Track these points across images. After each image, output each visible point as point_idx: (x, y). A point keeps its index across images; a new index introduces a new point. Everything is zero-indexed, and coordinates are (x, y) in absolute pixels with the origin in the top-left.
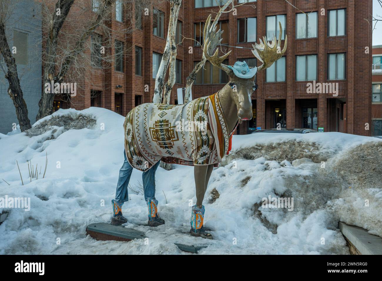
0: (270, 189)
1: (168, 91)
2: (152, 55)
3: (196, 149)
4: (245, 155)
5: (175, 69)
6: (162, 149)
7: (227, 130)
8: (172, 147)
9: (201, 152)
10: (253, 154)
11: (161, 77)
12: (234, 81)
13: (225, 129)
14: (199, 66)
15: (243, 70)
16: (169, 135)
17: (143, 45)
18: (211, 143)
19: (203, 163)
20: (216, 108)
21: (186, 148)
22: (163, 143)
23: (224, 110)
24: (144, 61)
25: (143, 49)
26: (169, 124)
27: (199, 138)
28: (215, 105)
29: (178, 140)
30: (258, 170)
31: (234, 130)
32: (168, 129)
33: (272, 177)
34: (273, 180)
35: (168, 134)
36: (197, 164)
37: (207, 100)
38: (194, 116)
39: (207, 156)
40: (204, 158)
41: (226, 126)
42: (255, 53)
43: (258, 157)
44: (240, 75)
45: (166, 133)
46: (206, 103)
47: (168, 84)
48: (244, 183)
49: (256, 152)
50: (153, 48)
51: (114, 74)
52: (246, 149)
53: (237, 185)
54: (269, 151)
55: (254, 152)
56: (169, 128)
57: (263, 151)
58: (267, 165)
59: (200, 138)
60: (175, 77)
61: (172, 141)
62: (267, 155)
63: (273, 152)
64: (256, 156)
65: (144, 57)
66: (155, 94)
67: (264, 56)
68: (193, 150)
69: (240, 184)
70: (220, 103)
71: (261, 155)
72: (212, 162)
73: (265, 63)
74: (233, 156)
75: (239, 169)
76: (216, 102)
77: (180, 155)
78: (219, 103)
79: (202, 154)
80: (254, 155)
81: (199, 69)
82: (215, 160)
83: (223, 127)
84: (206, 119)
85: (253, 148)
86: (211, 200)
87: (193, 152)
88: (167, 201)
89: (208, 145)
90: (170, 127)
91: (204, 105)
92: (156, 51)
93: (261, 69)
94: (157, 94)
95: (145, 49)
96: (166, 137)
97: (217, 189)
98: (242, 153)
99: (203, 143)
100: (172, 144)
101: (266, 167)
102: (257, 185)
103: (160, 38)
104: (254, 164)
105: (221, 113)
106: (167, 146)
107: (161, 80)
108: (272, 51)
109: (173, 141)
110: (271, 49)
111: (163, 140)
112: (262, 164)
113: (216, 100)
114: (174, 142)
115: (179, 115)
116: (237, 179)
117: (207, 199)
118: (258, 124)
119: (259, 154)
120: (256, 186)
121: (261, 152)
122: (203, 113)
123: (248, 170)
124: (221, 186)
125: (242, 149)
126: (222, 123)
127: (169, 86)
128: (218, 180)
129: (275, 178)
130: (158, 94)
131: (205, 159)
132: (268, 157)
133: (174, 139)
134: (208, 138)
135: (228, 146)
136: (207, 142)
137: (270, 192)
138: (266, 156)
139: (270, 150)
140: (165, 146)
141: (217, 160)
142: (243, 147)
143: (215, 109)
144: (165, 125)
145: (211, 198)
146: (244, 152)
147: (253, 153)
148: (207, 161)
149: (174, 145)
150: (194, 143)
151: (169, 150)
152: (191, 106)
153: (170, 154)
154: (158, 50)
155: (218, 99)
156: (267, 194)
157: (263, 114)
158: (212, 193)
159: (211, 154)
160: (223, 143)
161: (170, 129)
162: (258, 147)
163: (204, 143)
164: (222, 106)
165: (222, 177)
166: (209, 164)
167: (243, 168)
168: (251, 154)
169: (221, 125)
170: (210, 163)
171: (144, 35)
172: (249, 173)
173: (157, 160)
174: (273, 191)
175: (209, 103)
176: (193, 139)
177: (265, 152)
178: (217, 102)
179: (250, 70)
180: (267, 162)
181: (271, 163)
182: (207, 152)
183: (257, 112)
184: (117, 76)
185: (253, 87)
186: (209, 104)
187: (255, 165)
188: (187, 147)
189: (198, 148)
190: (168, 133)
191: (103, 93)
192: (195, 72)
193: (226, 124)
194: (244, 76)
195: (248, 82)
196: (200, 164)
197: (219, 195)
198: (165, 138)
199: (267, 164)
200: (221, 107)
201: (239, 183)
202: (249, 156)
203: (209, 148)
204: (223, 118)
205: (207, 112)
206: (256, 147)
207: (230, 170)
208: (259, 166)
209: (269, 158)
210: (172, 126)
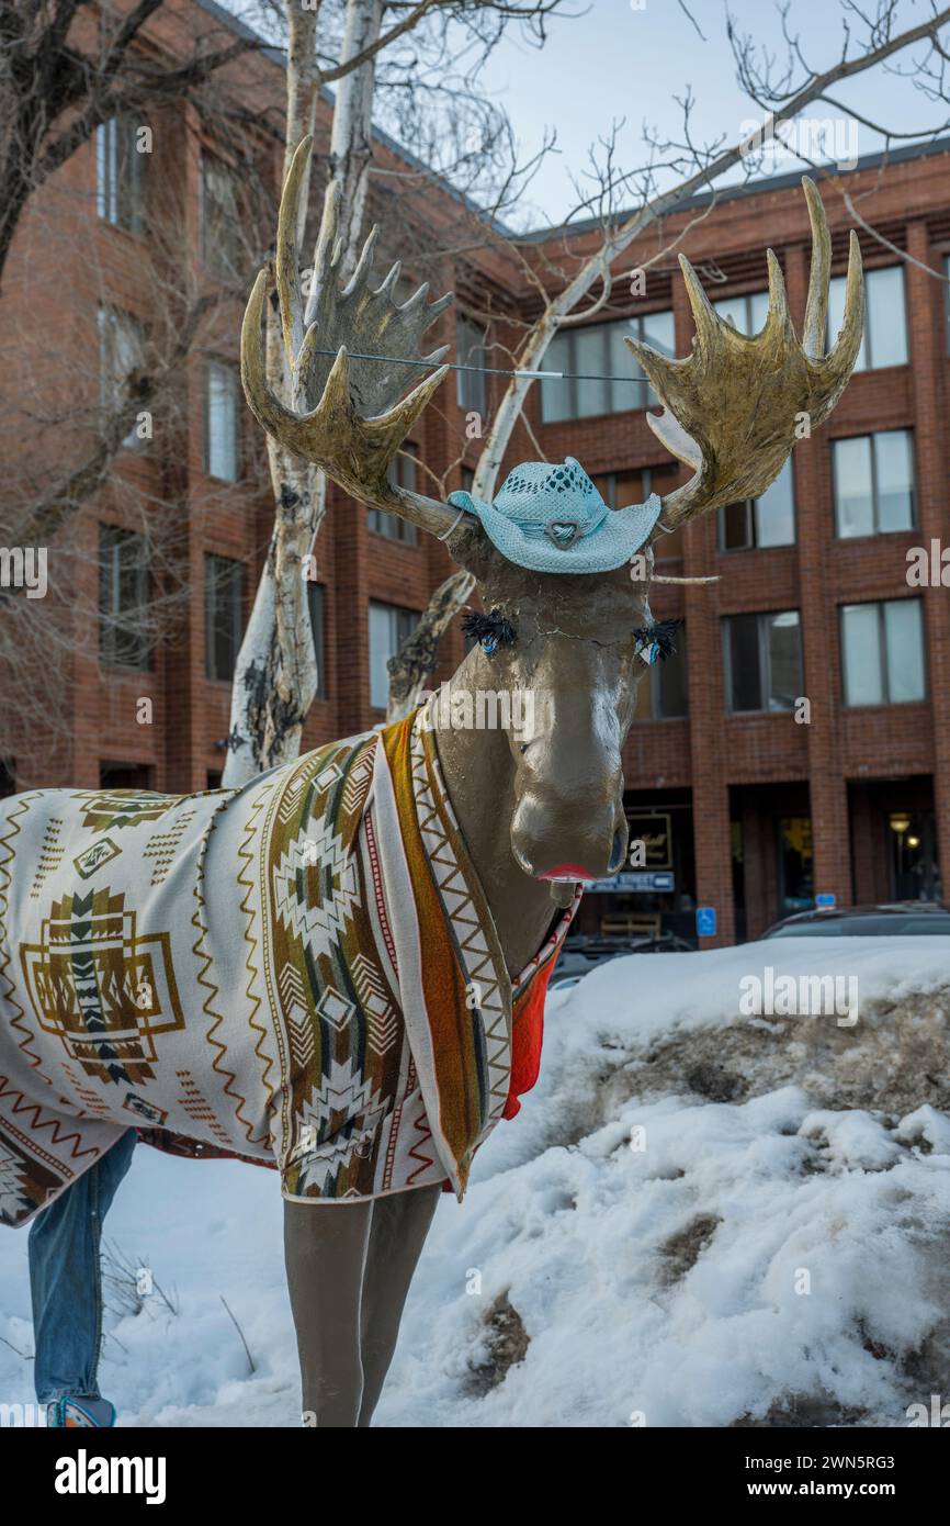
0: (833, 1318)
1: (284, 729)
2: (367, 614)
3: (284, 1089)
4: (699, 1069)
5: (306, 614)
6: (94, 1083)
7: (493, 954)
8: (145, 1072)
9: (319, 1106)
10: (744, 1067)
11: (260, 665)
12: (500, 597)
13: (479, 942)
14: (447, 598)
15: (555, 516)
16: (123, 997)
17: (329, 576)
18: (378, 1044)
19: (333, 1188)
20: (414, 803)
21: (231, 1081)
22: (98, 1047)
23: (462, 815)
24: (333, 637)
25: (331, 591)
26: (127, 921)
27: (298, 1014)
28: (410, 780)
29: (179, 1024)
30: (765, 1175)
31: (550, 948)
32: (120, 951)
33: (839, 1235)
34: (848, 1255)
35: (119, 988)
36: (298, 1193)
37: (363, 752)
38: (275, 860)
39: (360, 1136)
40: (343, 1153)
41: (483, 925)
42: (665, 431)
43: (771, 1085)
44: (539, 554)
45: (107, 980)
46: (358, 774)
47: (282, 696)
48: (677, 1260)
49: (756, 1056)
50: (372, 585)
51: (202, 692)
52: (703, 1034)
53: (633, 1272)
54: (828, 1047)
55: (746, 1054)
56: (127, 943)
57: (797, 1049)
58: (819, 1139)
59: (309, 1013)
60: (311, 655)
61: (142, 1031)
62: (817, 1067)
63: (851, 1055)
64: (758, 1074)
65: (332, 624)
66: (230, 750)
67: (695, 400)
68: (265, 1094)
69: (654, 1262)
70: (440, 767)
71: (786, 1068)
72: (395, 1178)
73: (710, 455)
74: (634, 1075)
75: (653, 1166)
76: (415, 761)
77: (207, 1121)
78: (435, 764)
79: (324, 1121)
80: (748, 1073)
81: (448, 617)
82: (420, 1163)
83: (462, 931)
84: (347, 880)
85: (743, 1028)
86: (483, 1367)
87: (271, 1105)
88: (254, 1354)
89: (360, 1064)
90: (131, 943)
91: (341, 785)
92: (384, 596)
93: (693, 507)
94: (239, 751)
95: (337, 589)
96: (107, 1007)
97: (513, 1300)
98: (678, 1059)
99: (330, 1045)
100: (148, 1053)
101: (811, 1152)
102: (753, 1279)
103: (400, 546)
104: (743, 1135)
105: (448, 837)
106: (119, 1062)
107: (259, 677)
108: (756, 360)
109: (149, 1032)
110: (741, 345)
111: (93, 1028)
112: (788, 1131)
113: (418, 749)
114: (156, 1038)
115: (188, 861)
116: (639, 1230)
117: (455, 1364)
118: (820, 882)
119: (772, 1062)
120: (745, 1295)
121: (782, 1052)
122: (330, 842)
123: (702, 1173)
124: (539, 1279)
125: (685, 1037)
126: (451, 902)
127: (286, 705)
128: (536, 1234)
129: (860, 1241)
130: (246, 751)
131: (346, 1160)
132: (825, 1083)
133: (153, 1021)
134: (361, 1015)
135: (506, 1059)
136: (354, 1043)
137: (831, 1340)
138: (813, 1076)
139: (833, 1043)
140: (107, 1063)
141: (430, 1162)
142: (689, 1025)
143: (408, 805)
144: (99, 927)
145: (480, 1354)
146: (693, 1055)
147: (743, 1060)
148: (362, 1173)
149: (155, 1058)
150: (270, 1048)
151: (136, 1089)
152: (266, 800)
153: (150, 1115)
154: (395, 591)
155: (430, 743)
156: (814, 1352)
157: (842, 840)
158: (492, 1319)
159: (388, 1120)
160: (470, 1040)
161: (127, 953)
162: (767, 1025)
163: (333, 1048)
164: (455, 788)
165: (560, 1213)
166: (378, 1193)
167: (677, 1158)
168: (729, 1067)
169: (446, 919)
170: (386, 1184)
171: (331, 534)
172: (711, 1195)
173: (96, 1150)
174: (854, 1330)
175: (371, 774)
176: (264, 1017)
177: (809, 1055)
178: (424, 759)
179: (614, 517)
180: (815, 1119)
181: (840, 1131)
182: (354, 1109)
183: (815, 831)
184: (220, 701)
185: (639, 635)
186: (369, 781)
187: (748, 1141)
188: (233, 1076)
189: (300, 1082)
190: (120, 980)
191: (158, 773)
192: (428, 631)
193: (480, 910)
194: (563, 554)
195: (600, 601)
196: (314, 1191)
197: (528, 1340)
198: (100, 1016)
199: (817, 1134)
200: (448, 795)
201: (648, 1261)
202: (720, 1078)
203: (369, 1083)
204: (461, 866)
205: (353, 830)
206: (757, 1023)
207: (607, 1169)
208: (772, 1147)
209: (830, 1092)
210: (140, 933)
